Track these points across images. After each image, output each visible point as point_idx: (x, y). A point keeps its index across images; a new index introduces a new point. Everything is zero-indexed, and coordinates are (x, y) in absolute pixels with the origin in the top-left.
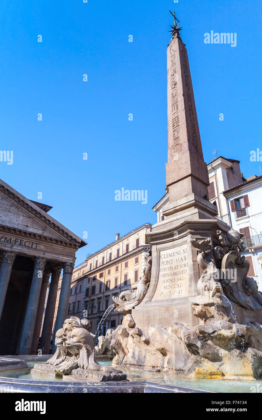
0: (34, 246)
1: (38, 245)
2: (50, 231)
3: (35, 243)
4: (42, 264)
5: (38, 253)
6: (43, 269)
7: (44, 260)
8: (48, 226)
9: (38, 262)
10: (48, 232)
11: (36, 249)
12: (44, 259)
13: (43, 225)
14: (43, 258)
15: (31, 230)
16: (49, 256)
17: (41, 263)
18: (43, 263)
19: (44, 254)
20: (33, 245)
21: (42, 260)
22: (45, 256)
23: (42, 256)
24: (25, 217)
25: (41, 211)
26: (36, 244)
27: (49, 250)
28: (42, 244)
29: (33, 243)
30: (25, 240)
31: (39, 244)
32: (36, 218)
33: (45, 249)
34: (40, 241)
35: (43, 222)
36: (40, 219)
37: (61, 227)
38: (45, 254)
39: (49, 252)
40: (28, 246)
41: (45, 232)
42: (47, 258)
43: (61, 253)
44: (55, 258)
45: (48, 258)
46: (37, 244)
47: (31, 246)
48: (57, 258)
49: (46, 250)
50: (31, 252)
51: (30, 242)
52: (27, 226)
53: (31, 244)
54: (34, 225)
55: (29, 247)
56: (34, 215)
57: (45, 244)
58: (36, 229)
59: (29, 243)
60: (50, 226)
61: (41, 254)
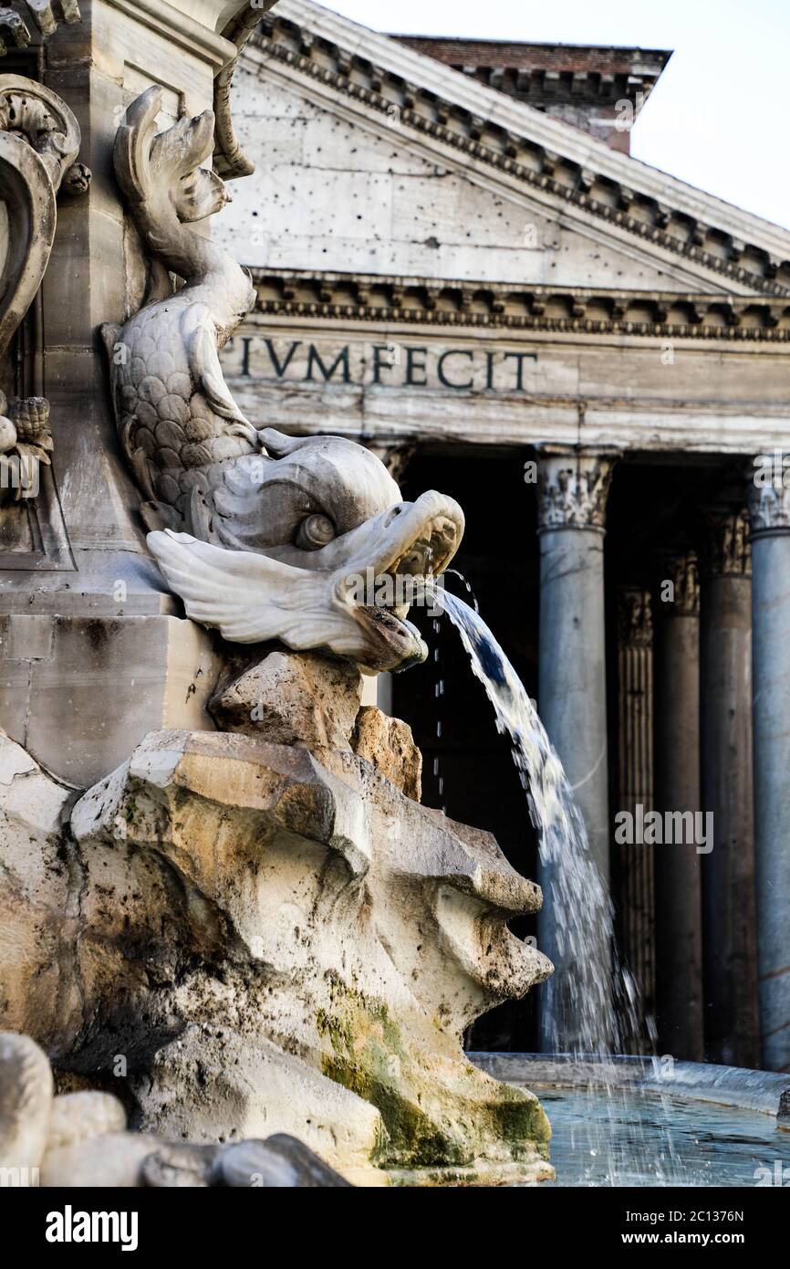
0: (504, 377)
1: (527, 362)
2: (598, 245)
3: (507, 355)
4: (578, 488)
5: (537, 422)
6: (590, 522)
7: (589, 466)
8: (572, 210)
9: (553, 482)
10: (583, 252)
11: (519, 395)
12: (591, 457)
13: (535, 208)
14: (578, 450)
15: (458, 266)
16: (620, 426)
17: (572, 484)
18: (584, 485)
19: (581, 422)
20: (497, 370)
21: (572, 464)
22: (588, 436)
23: (569, 435)
24: (405, 182)
25: (495, 104)
26: (513, 361)
27: (610, 390)
28: (553, 349)
29: (490, 356)
30: (437, 348)
31: (534, 356)
32: (480, 165)
33: (580, 380)
34: (538, 335)
35: (536, 183)
36: (512, 171)
37: (662, 193)
38: (590, 416)
39: (612, 403)
40: (467, 382)
41: (563, 259)
42: (607, 442)
43: (706, 391)
44: (665, 436)
45: (611, 447)
46: (520, 357)
47: (480, 380)
48: (678, 437)
49: (589, 388)
50: (489, 421)
51: (469, 354)
52: (433, 243)
53: (481, 361)
54: (474, 225)
55: (471, 385)
56: (464, 148)
57: (573, 351)
58: (495, 253)
59: (465, 360)
60: (587, 207)
61: (559, 423)
